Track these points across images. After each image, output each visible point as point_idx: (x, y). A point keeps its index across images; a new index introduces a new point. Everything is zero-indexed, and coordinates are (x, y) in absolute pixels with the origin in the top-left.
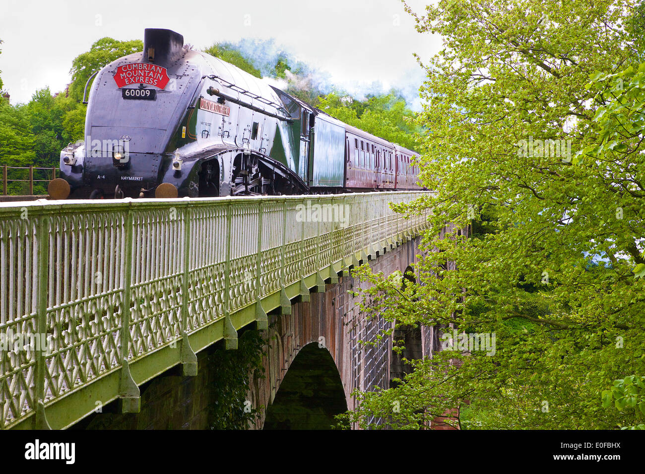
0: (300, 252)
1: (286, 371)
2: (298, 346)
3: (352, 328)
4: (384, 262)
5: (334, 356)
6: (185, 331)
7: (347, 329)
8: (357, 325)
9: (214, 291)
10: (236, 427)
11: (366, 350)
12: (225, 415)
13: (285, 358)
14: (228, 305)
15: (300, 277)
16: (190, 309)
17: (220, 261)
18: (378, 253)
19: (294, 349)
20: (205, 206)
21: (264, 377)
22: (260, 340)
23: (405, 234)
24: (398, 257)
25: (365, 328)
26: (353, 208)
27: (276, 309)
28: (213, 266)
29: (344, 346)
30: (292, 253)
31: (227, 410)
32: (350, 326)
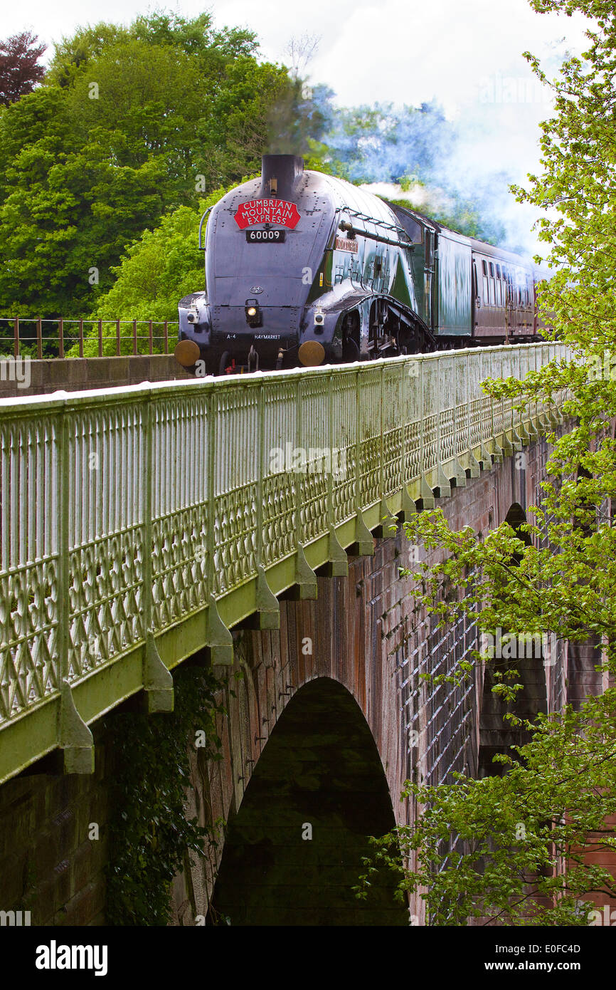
0: (293, 491)
1: (264, 742)
2: (287, 687)
3: (399, 643)
4: (464, 498)
5: (364, 705)
6: (64, 679)
7: (388, 646)
8: (410, 636)
9: (122, 589)
10: (165, 866)
11: (428, 689)
12: (142, 842)
13: (263, 715)
14: (149, 616)
15: (296, 545)
16: (73, 632)
17: (132, 523)
18: (453, 481)
19: (280, 694)
20: (99, 409)
21: (218, 758)
22: (211, 680)
23: (509, 436)
24: (492, 486)
25: (426, 641)
26: (400, 389)
27: (247, 618)
28: (118, 535)
29: (384, 682)
30: (279, 495)
31: (147, 831)
32: (395, 639)
